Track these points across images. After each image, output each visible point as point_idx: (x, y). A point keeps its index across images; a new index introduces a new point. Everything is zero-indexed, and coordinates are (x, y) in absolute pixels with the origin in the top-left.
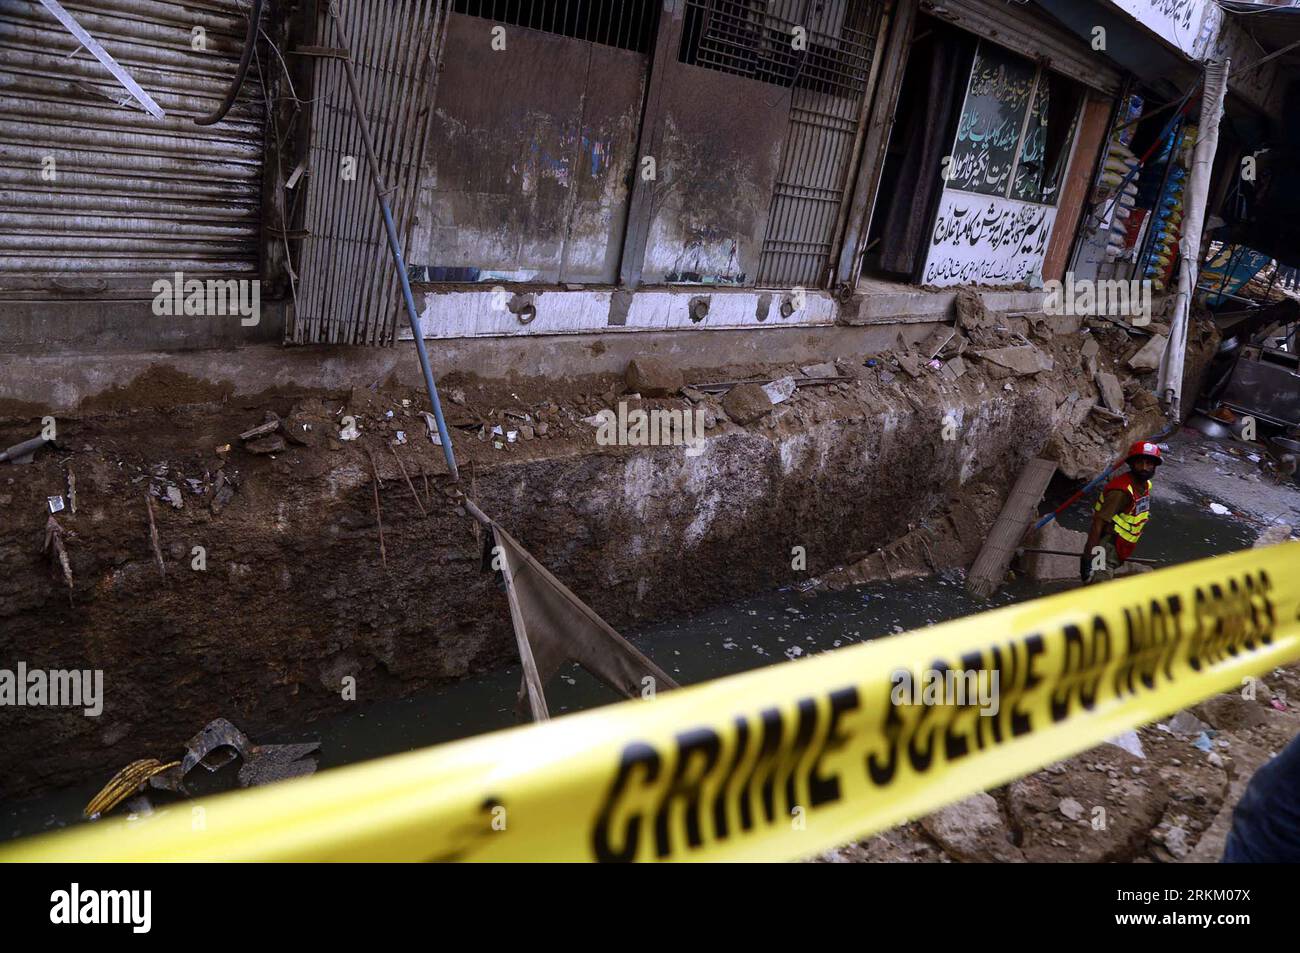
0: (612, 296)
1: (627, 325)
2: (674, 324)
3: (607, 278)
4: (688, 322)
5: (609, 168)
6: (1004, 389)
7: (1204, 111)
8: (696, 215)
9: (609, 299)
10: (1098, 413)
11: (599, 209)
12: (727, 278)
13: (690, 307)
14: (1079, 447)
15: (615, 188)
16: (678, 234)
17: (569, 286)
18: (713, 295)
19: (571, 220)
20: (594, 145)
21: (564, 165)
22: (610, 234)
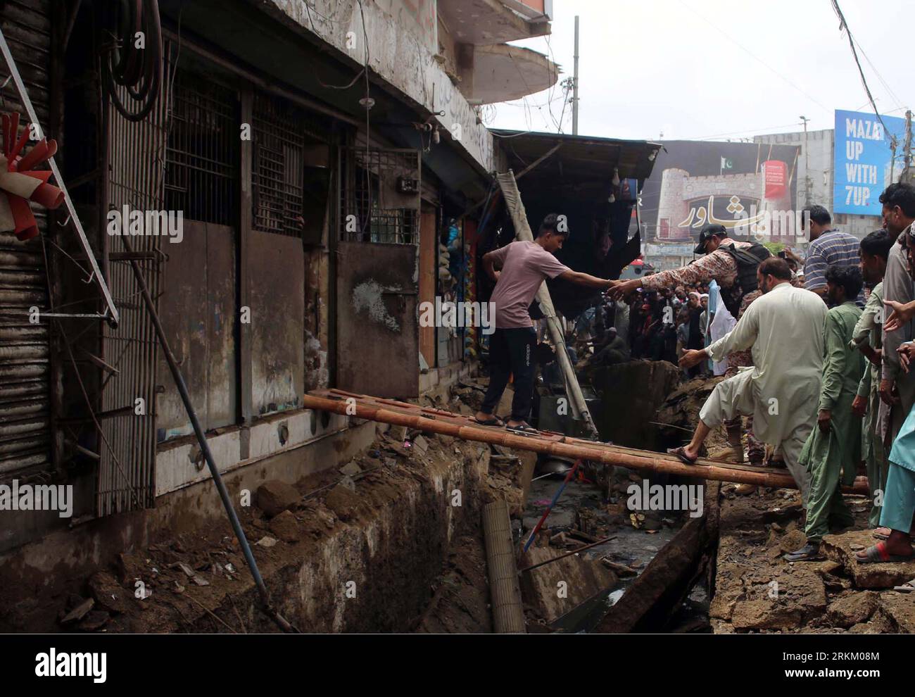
0: (240, 434)
1: (250, 457)
2: (273, 450)
3: (231, 421)
4: (279, 447)
5: (224, 323)
6: (455, 453)
7: (512, 209)
8: (269, 353)
9: (239, 436)
10: (497, 460)
11: (222, 360)
12: (290, 403)
13: (279, 432)
14: (502, 489)
15: (228, 340)
16: (262, 371)
17: (218, 431)
18: (288, 419)
19: (209, 374)
20: (215, 307)
21: (203, 327)
22: (230, 380)
